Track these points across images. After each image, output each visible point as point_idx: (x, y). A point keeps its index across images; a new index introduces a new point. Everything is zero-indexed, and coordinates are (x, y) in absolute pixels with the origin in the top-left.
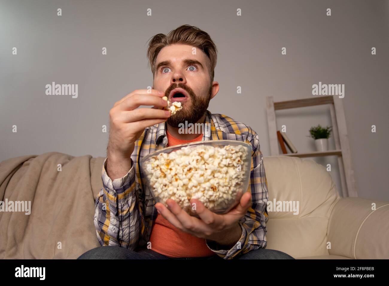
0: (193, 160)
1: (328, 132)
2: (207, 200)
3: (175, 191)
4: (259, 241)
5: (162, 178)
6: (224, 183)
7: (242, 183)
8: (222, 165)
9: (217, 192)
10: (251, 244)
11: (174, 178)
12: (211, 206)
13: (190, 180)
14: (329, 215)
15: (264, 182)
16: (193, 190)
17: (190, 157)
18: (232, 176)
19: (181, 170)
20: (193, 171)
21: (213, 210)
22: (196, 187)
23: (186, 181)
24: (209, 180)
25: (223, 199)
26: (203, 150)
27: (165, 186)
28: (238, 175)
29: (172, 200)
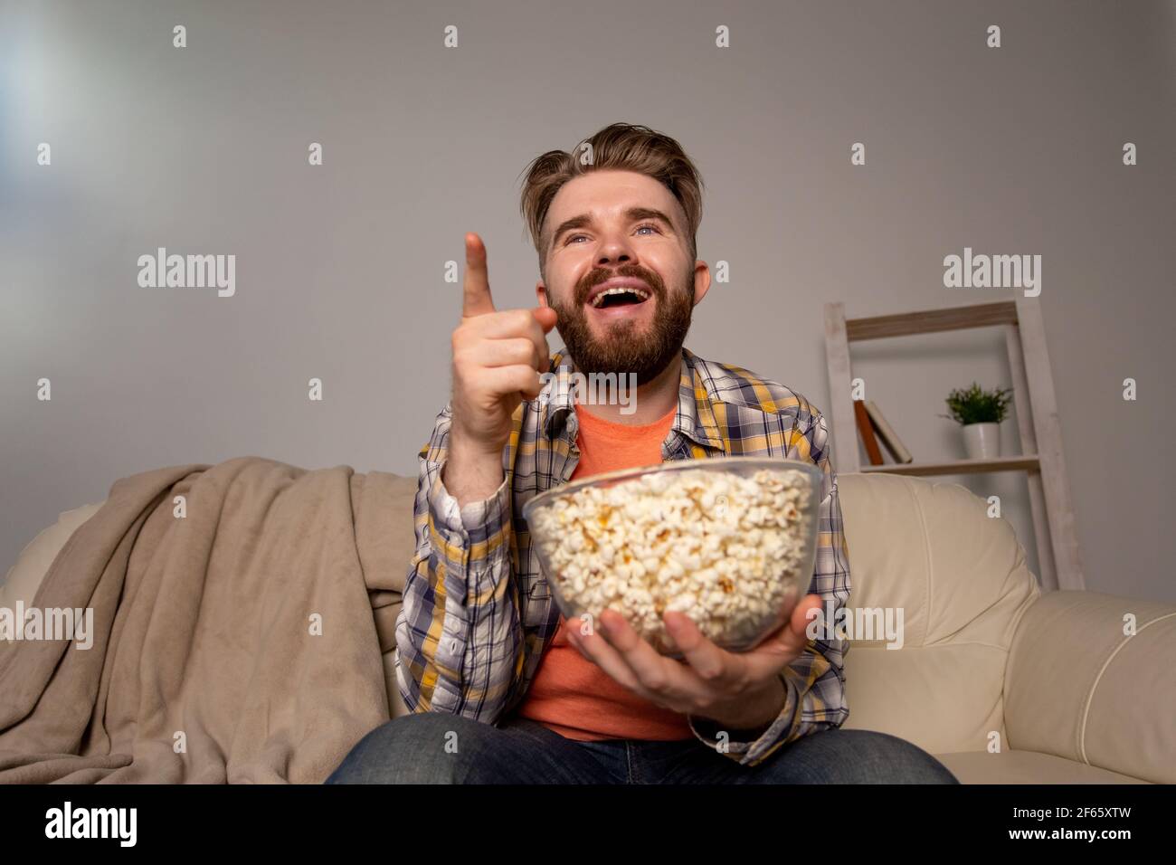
0: (673, 509)
1: (1000, 404)
2: (707, 616)
3: (623, 588)
4: (829, 711)
5: (588, 553)
6: (751, 571)
7: (798, 572)
8: (747, 524)
9: (733, 595)
10: (810, 722)
11: (621, 554)
12: (715, 629)
13: (662, 560)
14: (1007, 640)
15: (840, 546)
16: (670, 587)
17: (664, 502)
18: (775, 552)
19: (641, 535)
20: (671, 539)
21: (720, 642)
22: (678, 579)
23: (651, 564)
24: (712, 563)
25: (747, 614)
26: (699, 484)
27: (596, 573)
28: (789, 551)
29: (613, 611)
